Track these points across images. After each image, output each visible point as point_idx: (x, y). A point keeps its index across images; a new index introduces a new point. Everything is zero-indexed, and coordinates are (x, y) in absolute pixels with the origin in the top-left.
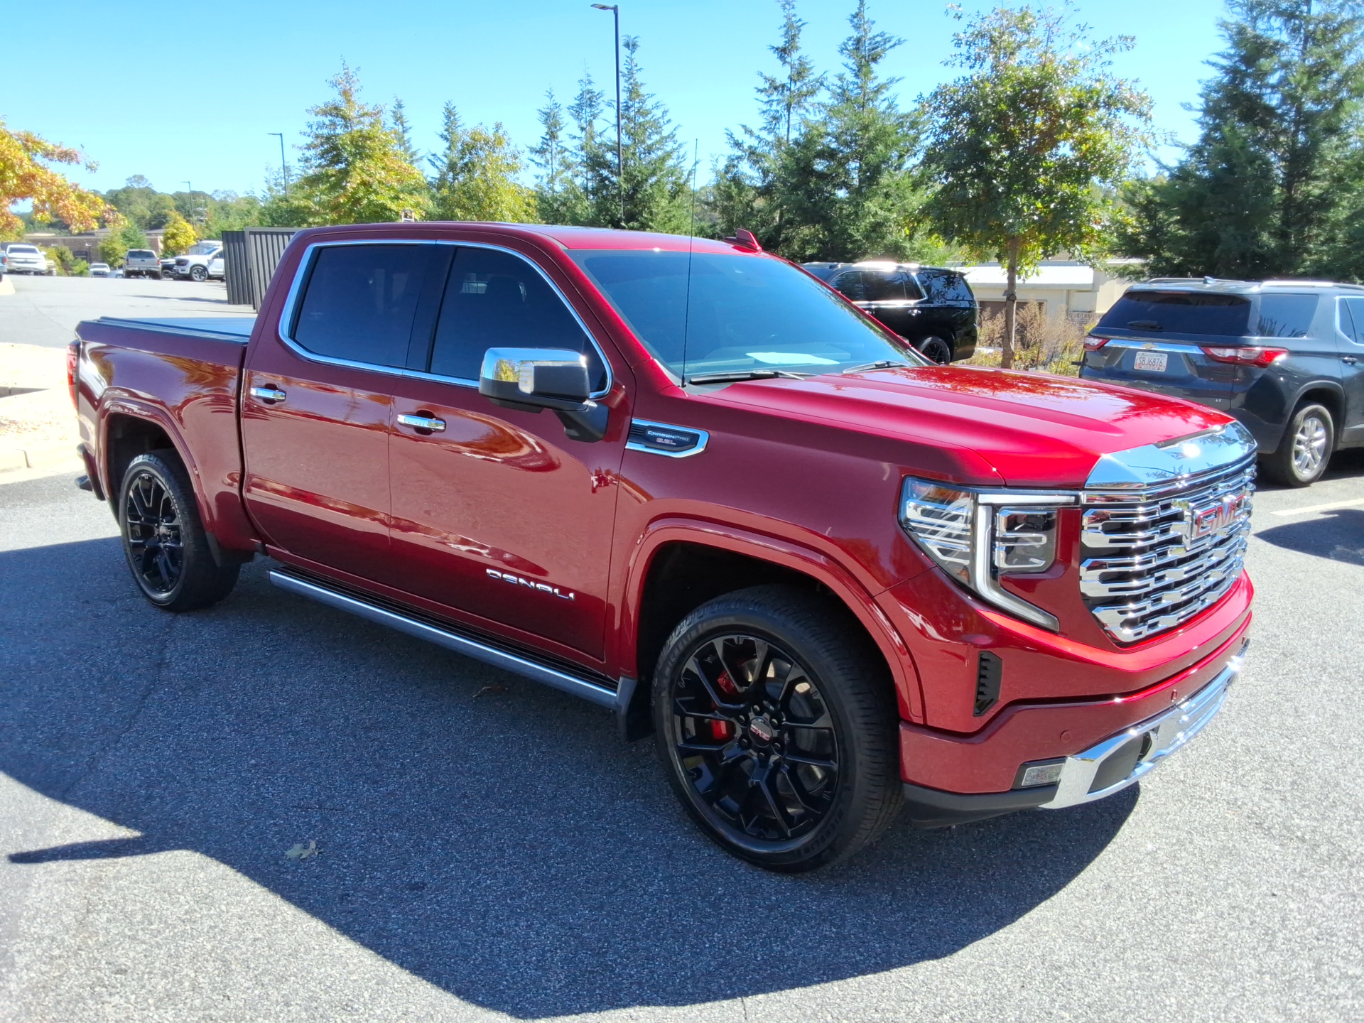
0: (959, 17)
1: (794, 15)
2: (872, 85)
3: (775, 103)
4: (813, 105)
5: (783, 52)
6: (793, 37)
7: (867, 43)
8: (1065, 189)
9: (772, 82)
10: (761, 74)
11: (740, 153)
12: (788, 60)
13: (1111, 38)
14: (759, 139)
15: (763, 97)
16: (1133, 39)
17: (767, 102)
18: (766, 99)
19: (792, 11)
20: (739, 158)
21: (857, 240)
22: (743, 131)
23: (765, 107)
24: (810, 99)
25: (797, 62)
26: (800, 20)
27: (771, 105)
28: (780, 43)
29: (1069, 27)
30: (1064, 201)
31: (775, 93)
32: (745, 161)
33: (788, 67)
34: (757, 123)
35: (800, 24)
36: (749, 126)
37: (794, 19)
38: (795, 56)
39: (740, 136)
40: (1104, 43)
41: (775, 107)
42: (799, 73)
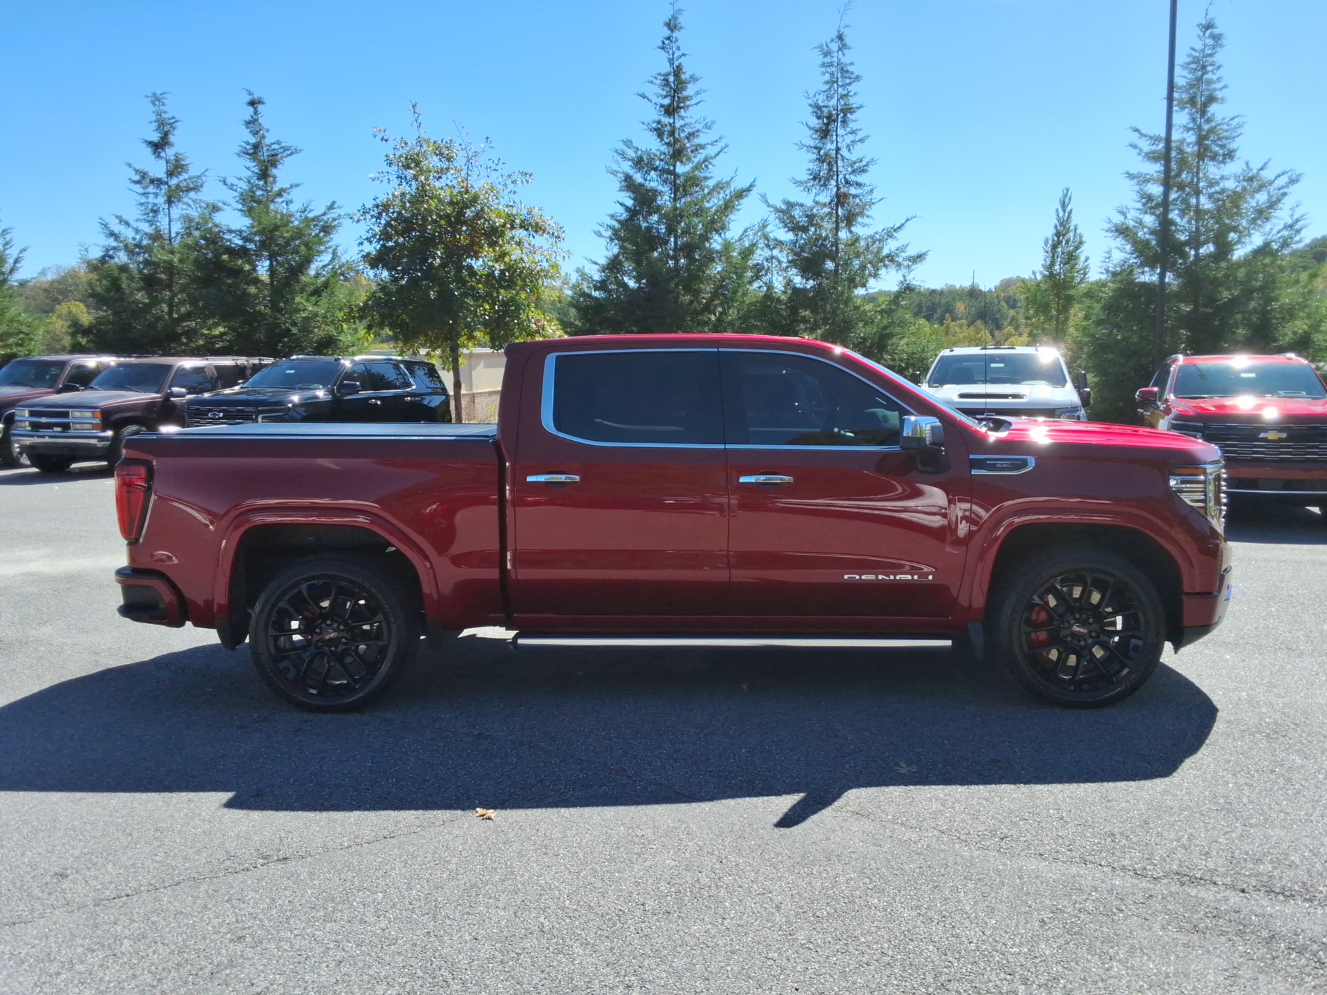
0: (386, 140)
1: (165, 112)
2: (276, 188)
3: (151, 196)
4: (194, 201)
5: (158, 147)
6: (166, 134)
7: (265, 149)
8: (503, 295)
9: (144, 175)
10: (130, 165)
11: (115, 244)
12: (163, 154)
13: (514, 173)
14: (137, 231)
15: (138, 188)
16: (531, 175)
17: (144, 194)
18: (141, 191)
19: (162, 108)
20: (115, 248)
21: (294, 334)
22: (117, 221)
23: (143, 200)
24: (192, 194)
25: (172, 158)
26: (173, 118)
27: (148, 198)
28: (155, 137)
29: (482, 160)
30: (505, 304)
31: (152, 187)
32: (122, 252)
33: (163, 163)
34: (133, 213)
35: (173, 121)
36: (125, 217)
37: (164, 115)
38: (170, 152)
39: (116, 227)
40: (509, 176)
41: (151, 199)
42: (176, 167)
